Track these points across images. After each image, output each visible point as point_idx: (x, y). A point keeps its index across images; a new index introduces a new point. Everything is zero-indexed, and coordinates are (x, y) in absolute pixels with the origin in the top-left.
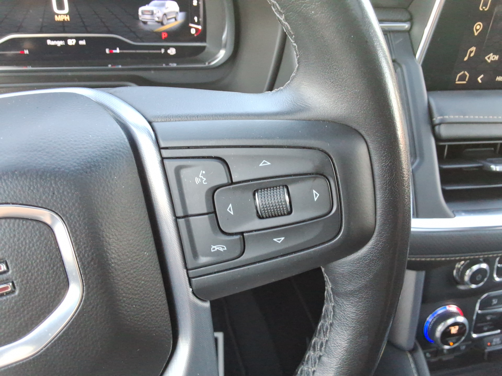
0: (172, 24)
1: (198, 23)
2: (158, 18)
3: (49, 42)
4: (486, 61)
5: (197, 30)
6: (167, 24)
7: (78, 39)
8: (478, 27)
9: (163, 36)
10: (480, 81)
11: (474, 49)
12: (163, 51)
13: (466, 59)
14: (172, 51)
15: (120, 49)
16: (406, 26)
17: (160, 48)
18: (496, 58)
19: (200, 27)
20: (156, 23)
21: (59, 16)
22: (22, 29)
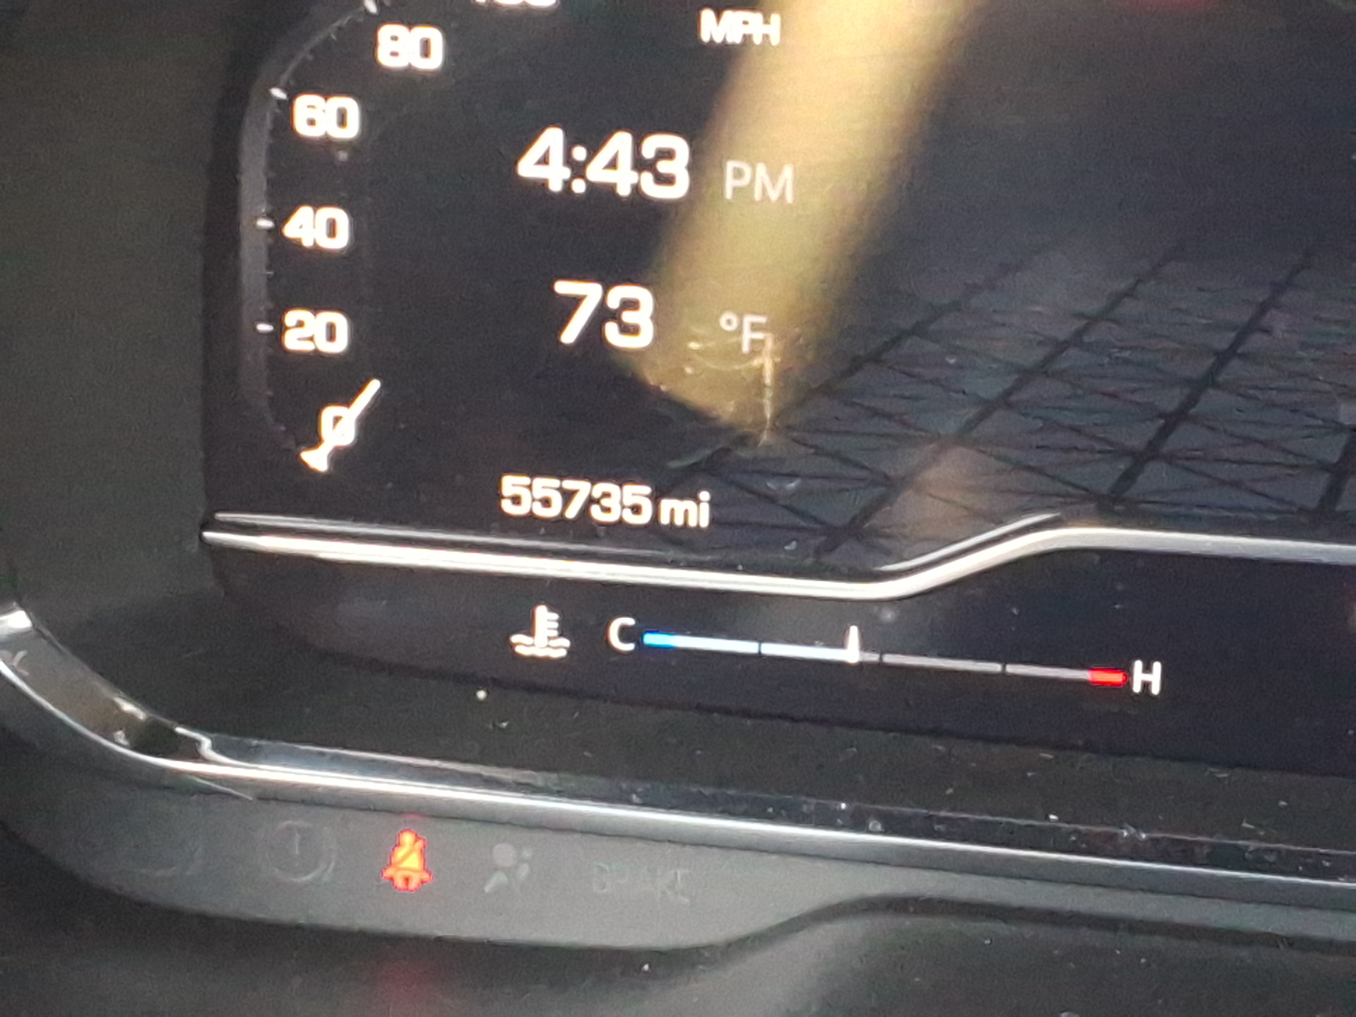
22: (1155, 476)
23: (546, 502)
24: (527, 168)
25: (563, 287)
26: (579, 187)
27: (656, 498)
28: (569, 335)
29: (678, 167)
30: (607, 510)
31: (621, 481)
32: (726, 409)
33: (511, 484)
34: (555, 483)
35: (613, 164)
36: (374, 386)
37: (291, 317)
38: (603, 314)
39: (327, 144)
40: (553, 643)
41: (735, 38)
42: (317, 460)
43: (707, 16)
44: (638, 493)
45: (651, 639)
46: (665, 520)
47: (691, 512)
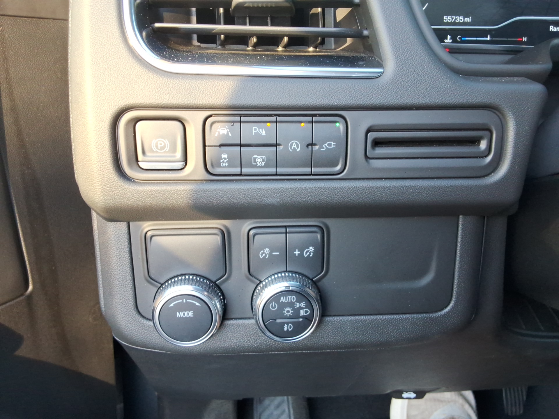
22: (530, 9)
23: (450, 20)
27: (464, 18)
30: (457, 20)
31: (459, 16)
33: (445, 17)
34: (451, 17)
36: (427, 4)
40: (450, 40)
44: (461, 17)
45: (463, 39)
46: (465, 21)
47: (469, 20)
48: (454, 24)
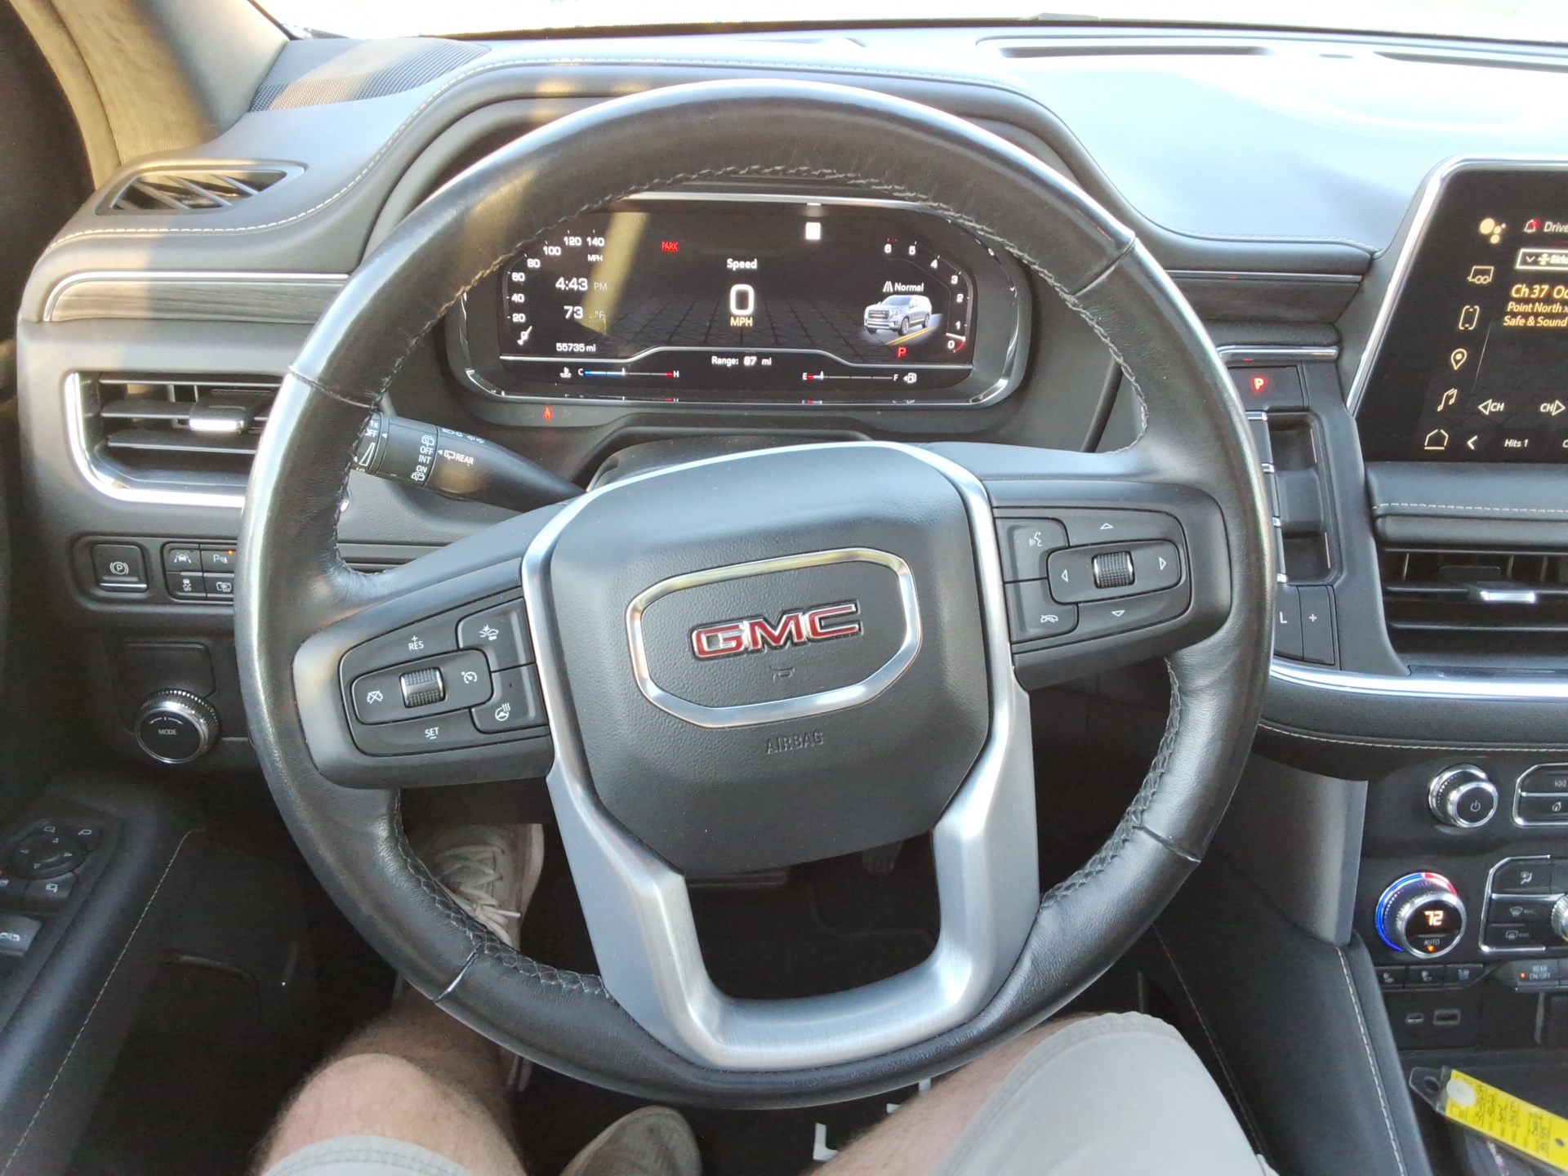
0: (916, 334)
1: (961, 333)
2: (894, 322)
3: (715, 360)
4: (1480, 412)
5: (958, 343)
6: (909, 332)
7: (760, 356)
8: (1459, 357)
9: (900, 353)
10: (1472, 447)
11: (1453, 392)
12: (896, 377)
13: (1440, 408)
14: (911, 378)
15: (825, 375)
16: (1332, 351)
17: (891, 372)
18: (1501, 407)
19: (963, 339)
20: (891, 331)
21: (738, 319)
22: (675, 338)
23: (565, 348)
24: (557, 285)
25: (566, 307)
26: (567, 288)
27: (586, 346)
28: (567, 316)
29: (585, 284)
30: (577, 349)
31: (579, 343)
32: (597, 329)
33: (558, 345)
34: (566, 344)
35: (573, 284)
36: (531, 328)
37: (514, 315)
38: (573, 312)
39: (519, 282)
40: (568, 374)
41: (594, 260)
42: (520, 342)
43: (589, 256)
44: (582, 345)
45: (586, 373)
46: (588, 350)
47: (592, 348)
48: (572, 354)
